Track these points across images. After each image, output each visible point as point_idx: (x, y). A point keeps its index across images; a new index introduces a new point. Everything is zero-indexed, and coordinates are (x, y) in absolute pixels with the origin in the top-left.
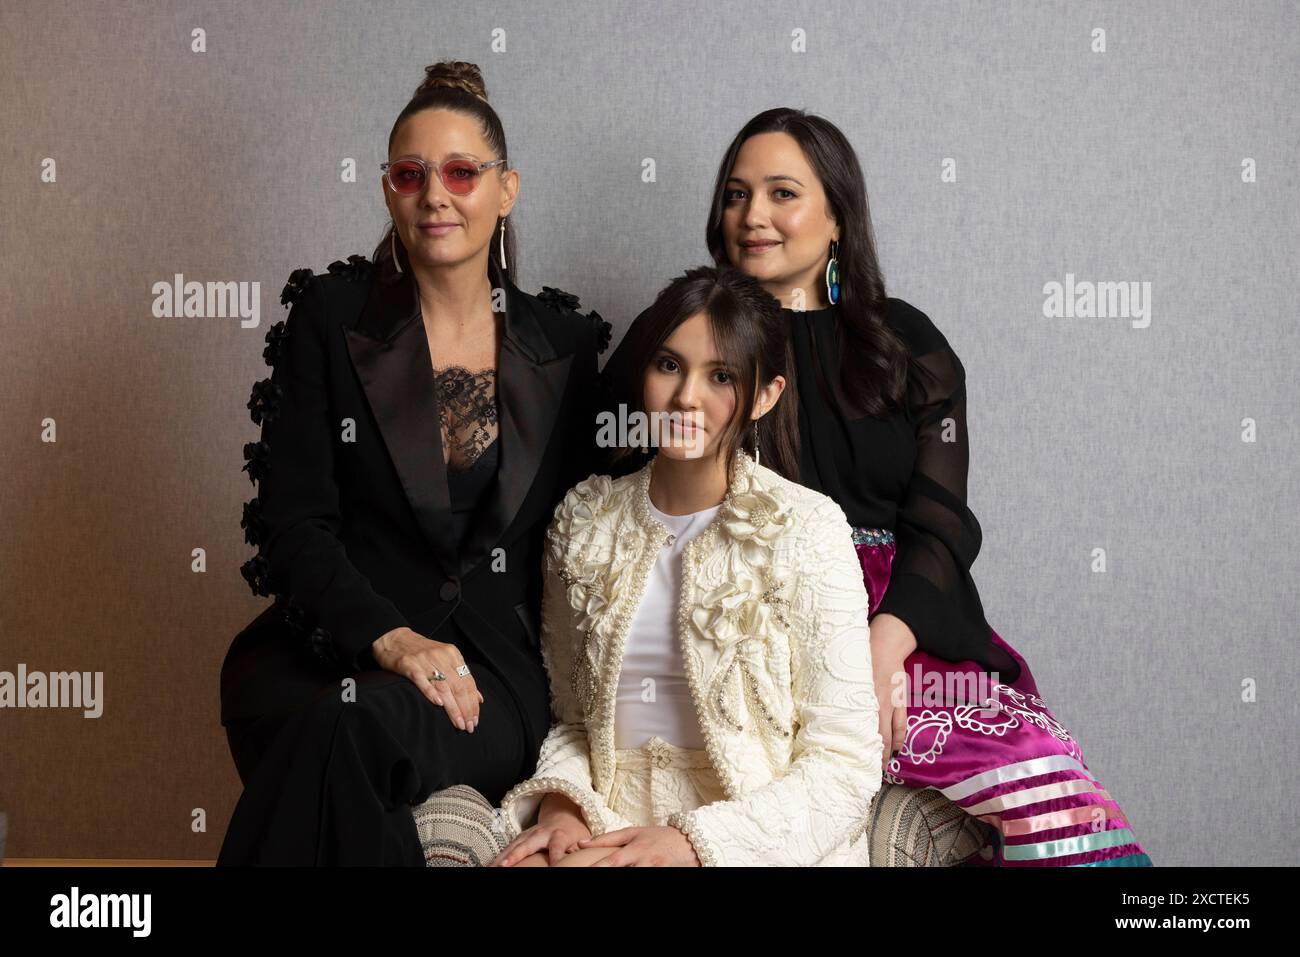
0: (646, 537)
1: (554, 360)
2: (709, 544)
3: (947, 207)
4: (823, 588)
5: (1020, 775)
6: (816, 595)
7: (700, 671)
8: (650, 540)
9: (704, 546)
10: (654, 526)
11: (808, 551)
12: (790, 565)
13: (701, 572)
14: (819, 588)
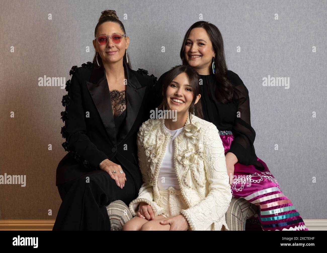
0: (165, 137)
1: (141, 88)
2: (181, 138)
3: (244, 46)
4: (212, 148)
5: (264, 193)
6: (210, 150)
7: (180, 172)
8: (166, 138)
9: (180, 139)
10: (167, 134)
11: (207, 139)
12: (202, 143)
13: (180, 146)
14: (210, 148)
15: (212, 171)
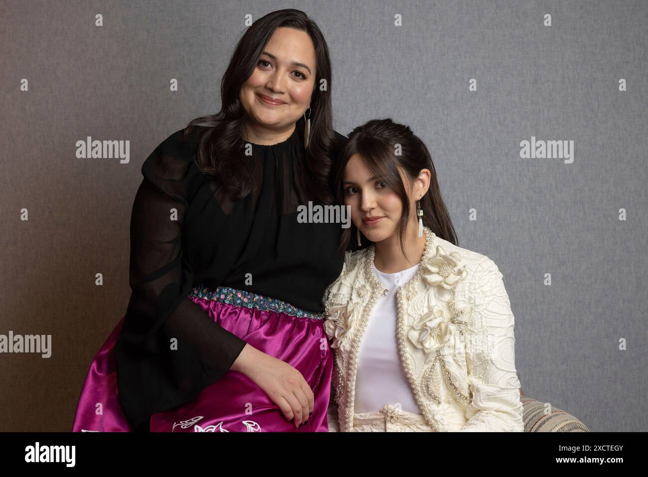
0: (371, 290)
2: (414, 288)
4: (487, 313)
6: (483, 318)
8: (373, 292)
9: (411, 290)
10: (376, 284)
11: (477, 291)
12: (466, 300)
13: (410, 306)
14: (485, 314)
15: (488, 368)
